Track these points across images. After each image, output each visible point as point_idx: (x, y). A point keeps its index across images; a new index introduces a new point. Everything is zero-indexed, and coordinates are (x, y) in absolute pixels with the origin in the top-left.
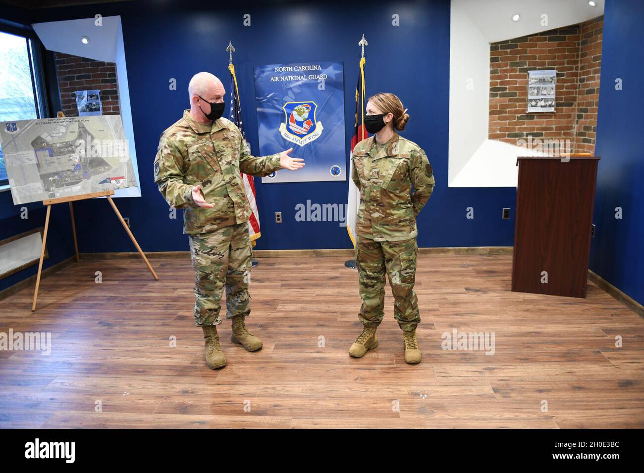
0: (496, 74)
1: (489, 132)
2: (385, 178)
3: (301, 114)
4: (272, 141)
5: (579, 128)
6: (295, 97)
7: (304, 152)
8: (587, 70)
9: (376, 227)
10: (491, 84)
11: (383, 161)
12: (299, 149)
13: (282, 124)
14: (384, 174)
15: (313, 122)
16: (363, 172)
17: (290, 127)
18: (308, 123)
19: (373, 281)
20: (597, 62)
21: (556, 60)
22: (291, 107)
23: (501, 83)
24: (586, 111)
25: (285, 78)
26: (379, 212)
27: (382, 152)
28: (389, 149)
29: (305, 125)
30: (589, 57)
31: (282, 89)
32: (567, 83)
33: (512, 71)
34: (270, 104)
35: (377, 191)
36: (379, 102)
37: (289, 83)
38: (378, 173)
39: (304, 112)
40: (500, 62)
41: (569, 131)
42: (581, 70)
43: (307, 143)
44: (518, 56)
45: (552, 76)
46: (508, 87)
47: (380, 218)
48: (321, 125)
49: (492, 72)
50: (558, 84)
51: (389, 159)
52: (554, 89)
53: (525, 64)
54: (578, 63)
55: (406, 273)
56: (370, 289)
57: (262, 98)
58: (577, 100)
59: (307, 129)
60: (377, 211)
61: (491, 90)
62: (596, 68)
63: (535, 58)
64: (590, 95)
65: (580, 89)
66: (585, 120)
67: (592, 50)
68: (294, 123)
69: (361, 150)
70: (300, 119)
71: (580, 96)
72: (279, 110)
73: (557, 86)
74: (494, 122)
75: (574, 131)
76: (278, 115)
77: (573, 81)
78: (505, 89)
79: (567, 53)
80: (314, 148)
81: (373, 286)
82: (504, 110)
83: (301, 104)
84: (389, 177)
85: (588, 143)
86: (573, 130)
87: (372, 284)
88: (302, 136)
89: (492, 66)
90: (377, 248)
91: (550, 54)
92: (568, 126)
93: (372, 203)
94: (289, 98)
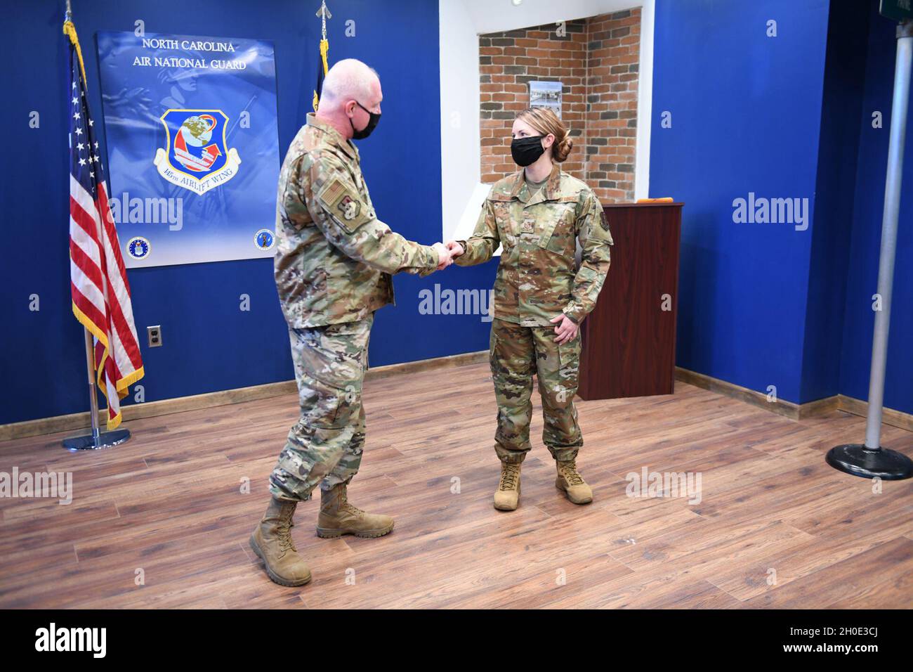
0: (488, 83)
1: (481, 173)
2: (544, 232)
3: (196, 132)
4: (139, 183)
5: (592, 167)
6: (185, 98)
7: (205, 205)
8: (602, 84)
9: (525, 305)
10: (483, 98)
11: (539, 208)
12: (197, 199)
13: (160, 151)
14: (542, 227)
15: (222, 149)
16: (510, 225)
17: (177, 158)
18: (211, 151)
19: (518, 387)
20: (619, 74)
21: (560, 67)
22: (178, 119)
23: (495, 97)
24: (603, 142)
25: (163, 62)
26: (532, 284)
27: (539, 194)
28: (548, 190)
29: (205, 154)
30: (605, 67)
31: (159, 81)
32: (573, 102)
33: (508, 79)
34: (133, 110)
35: (531, 252)
36: (534, 118)
37: (172, 73)
38: (533, 225)
39: (203, 129)
40: (492, 65)
41: (577, 171)
42: (589, 84)
43: (208, 189)
44: (515, 57)
45: (557, 91)
46: (503, 103)
47: (533, 291)
48: (237, 155)
49: (483, 79)
50: (565, 103)
51: (548, 205)
52: (560, 109)
53: (522, 70)
54: (585, 74)
55: (566, 374)
56: (514, 400)
57: (116, 97)
58: (586, 127)
59: (211, 162)
60: (529, 281)
61: (483, 106)
62: (617, 83)
63: (535, 62)
64: (608, 120)
65: (591, 111)
66: (604, 155)
67: (610, 57)
68: (185, 150)
69: (504, 192)
70: (197, 143)
71: (591, 121)
72: (153, 122)
73: (563, 105)
74: (487, 156)
75: (584, 171)
76: (150, 133)
77: (579, 99)
78: (499, 106)
79: (572, 59)
80: (225, 198)
81: (518, 395)
82: (499, 138)
83: (198, 114)
84: (550, 231)
85: (611, 187)
86: (581, 170)
87: (517, 392)
88: (200, 175)
89: (482, 70)
90: (525, 336)
91: (553, 59)
92: (577, 164)
93: (521, 269)
94: (172, 100)
